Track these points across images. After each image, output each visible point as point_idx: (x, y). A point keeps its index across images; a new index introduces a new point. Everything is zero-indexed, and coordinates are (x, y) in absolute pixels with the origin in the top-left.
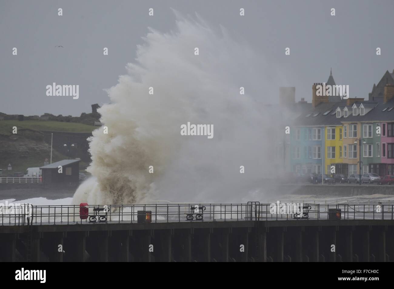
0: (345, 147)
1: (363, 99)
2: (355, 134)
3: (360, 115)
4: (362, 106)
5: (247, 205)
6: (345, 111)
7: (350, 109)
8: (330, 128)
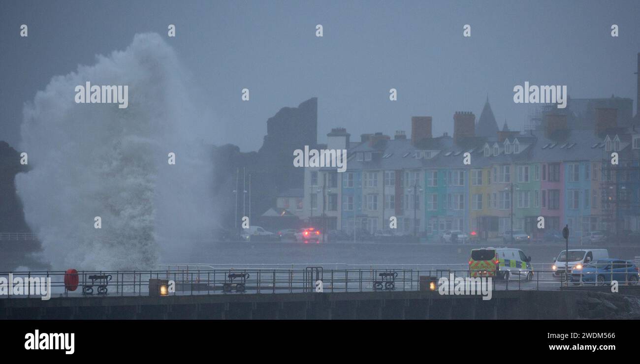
0: (495, 195)
1: (518, 132)
2: (508, 178)
3: (514, 153)
4: (516, 141)
5: (305, 271)
6: (495, 148)
7: (501, 146)
8: (475, 170)
